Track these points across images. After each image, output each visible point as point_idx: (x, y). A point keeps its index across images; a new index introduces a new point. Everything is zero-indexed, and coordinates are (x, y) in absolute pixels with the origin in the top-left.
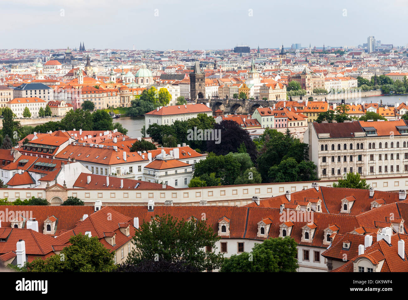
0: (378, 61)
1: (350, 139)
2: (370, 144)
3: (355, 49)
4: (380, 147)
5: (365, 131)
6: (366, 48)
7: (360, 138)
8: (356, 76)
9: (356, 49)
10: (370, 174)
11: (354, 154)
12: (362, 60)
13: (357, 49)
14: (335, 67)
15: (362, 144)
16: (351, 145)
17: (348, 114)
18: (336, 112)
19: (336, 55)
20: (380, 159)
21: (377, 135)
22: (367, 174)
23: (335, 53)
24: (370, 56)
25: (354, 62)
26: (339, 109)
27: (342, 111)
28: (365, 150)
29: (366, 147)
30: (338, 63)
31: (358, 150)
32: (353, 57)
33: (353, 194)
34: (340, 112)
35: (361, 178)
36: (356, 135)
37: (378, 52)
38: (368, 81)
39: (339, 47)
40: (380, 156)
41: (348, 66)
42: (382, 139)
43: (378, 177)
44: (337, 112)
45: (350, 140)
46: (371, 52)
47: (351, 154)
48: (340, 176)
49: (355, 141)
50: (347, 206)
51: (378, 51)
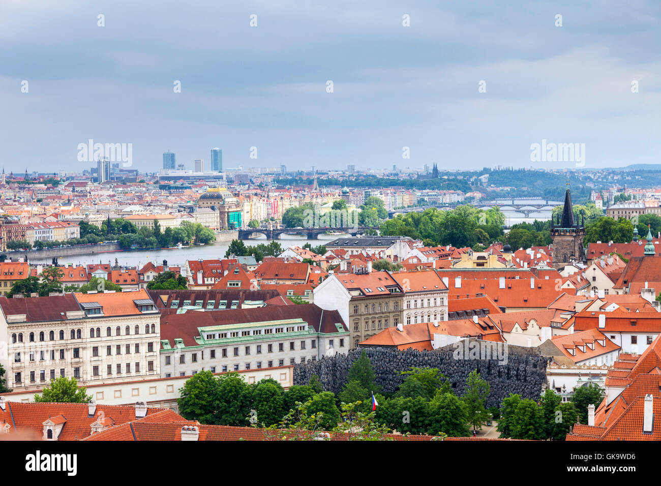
0: (114, 196)
1: (59, 322)
2: (92, 330)
3: (78, 177)
4: (109, 334)
5: (83, 309)
6: (95, 175)
7: (76, 320)
8: (77, 220)
9: (80, 176)
10: (93, 378)
11: (66, 347)
12: (88, 195)
13: (82, 177)
14: (43, 207)
15: (79, 331)
16: (62, 333)
17: (61, 283)
18: (41, 278)
19: (46, 187)
20: (109, 353)
21: (103, 315)
22: (89, 378)
23: (45, 183)
24: (101, 188)
25: (75, 198)
26: (46, 274)
27: (51, 278)
28: (84, 340)
29: (85, 335)
30: (49, 200)
31: (73, 341)
32: (74, 189)
33: (62, 413)
34: (48, 280)
35: (78, 385)
36: (69, 316)
37: (114, 182)
38: (96, 228)
39: (52, 174)
40: (109, 348)
41: (64, 204)
42: (111, 322)
43: (106, 382)
44: (43, 280)
45: (60, 325)
46: (103, 181)
47: (62, 348)
48: (44, 383)
49: (68, 325)
50: (53, 432)
51: (114, 180)
